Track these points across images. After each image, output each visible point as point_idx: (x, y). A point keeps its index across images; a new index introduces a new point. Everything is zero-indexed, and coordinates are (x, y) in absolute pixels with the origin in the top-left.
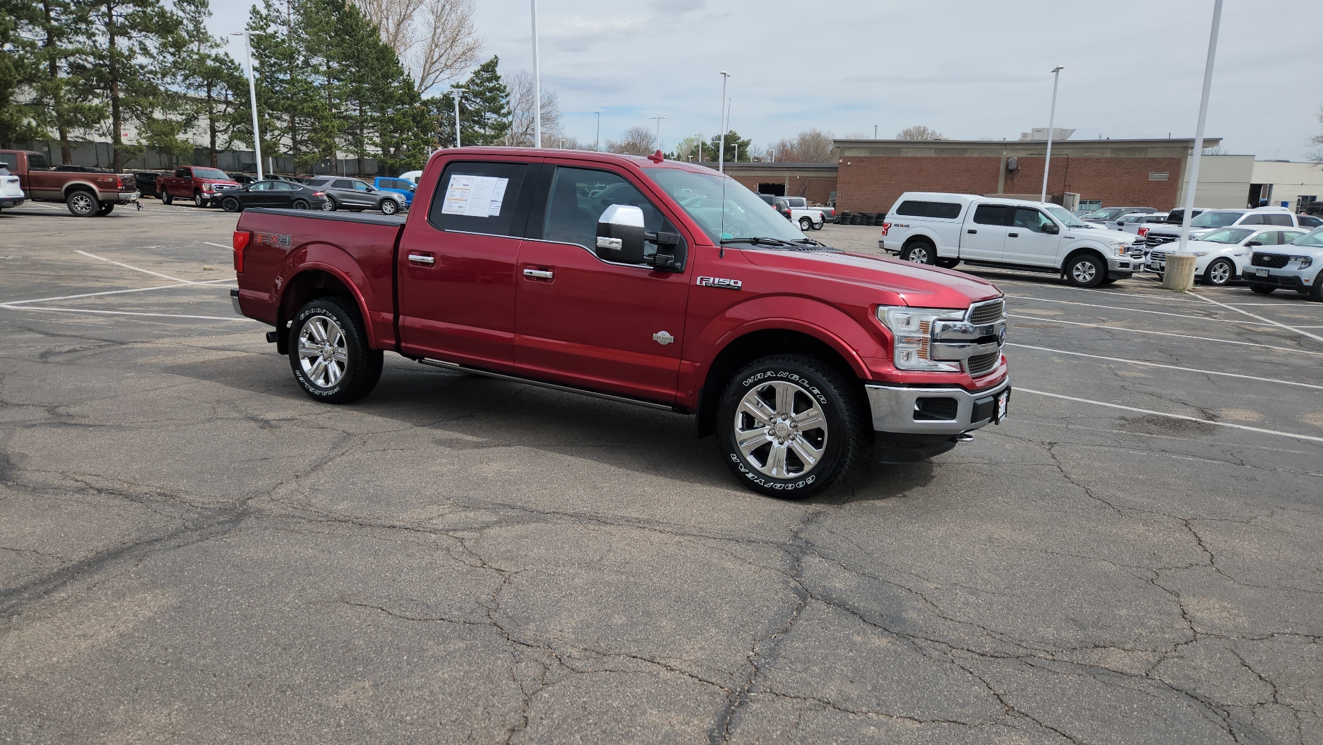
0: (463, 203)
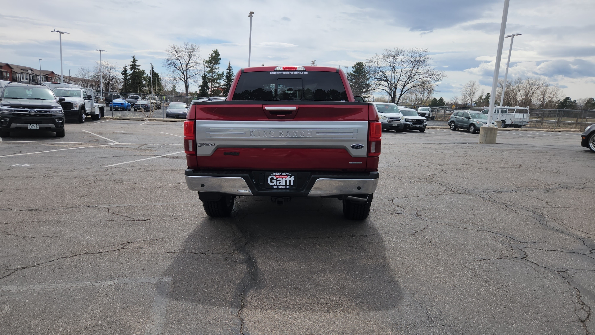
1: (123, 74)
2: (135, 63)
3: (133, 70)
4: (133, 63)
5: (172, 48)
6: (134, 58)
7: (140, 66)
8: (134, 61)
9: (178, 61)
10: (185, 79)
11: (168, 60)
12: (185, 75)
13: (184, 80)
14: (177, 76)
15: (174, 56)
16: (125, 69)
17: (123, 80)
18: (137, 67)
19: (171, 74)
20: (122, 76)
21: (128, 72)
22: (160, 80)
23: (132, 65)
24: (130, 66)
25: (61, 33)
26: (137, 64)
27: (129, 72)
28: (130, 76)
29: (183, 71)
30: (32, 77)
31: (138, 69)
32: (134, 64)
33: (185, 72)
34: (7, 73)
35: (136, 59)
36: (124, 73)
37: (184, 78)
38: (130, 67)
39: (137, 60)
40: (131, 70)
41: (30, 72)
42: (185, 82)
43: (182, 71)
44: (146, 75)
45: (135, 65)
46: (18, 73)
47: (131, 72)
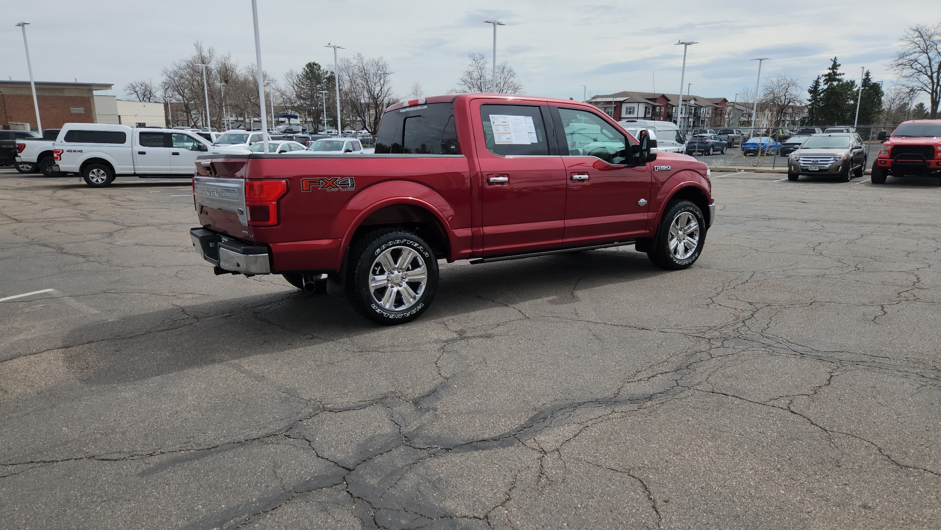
0: (508, 136)
1: (810, 92)
2: (835, 70)
3: (829, 84)
4: (831, 71)
5: (912, 32)
6: (835, 61)
7: (843, 74)
8: (835, 66)
9: (925, 55)
10: (932, 90)
11: (903, 56)
12: (935, 81)
13: (930, 91)
14: (915, 84)
15: (917, 46)
16: (817, 83)
17: (810, 103)
18: (837, 77)
19: (904, 81)
20: (809, 96)
21: (820, 88)
22: (882, 96)
23: (829, 74)
24: (826, 76)
25: (686, 44)
26: (838, 72)
27: (823, 86)
28: (822, 95)
29: (932, 73)
30: (695, 109)
31: (839, 80)
32: (834, 72)
33: (935, 75)
34: (660, 107)
35: (838, 64)
36: (814, 91)
37: (931, 87)
38: (824, 78)
39: (840, 65)
40: (825, 84)
41: (692, 102)
42: (932, 94)
43: (929, 74)
44: (855, 90)
45: (835, 74)
46: (674, 106)
47: (826, 87)
